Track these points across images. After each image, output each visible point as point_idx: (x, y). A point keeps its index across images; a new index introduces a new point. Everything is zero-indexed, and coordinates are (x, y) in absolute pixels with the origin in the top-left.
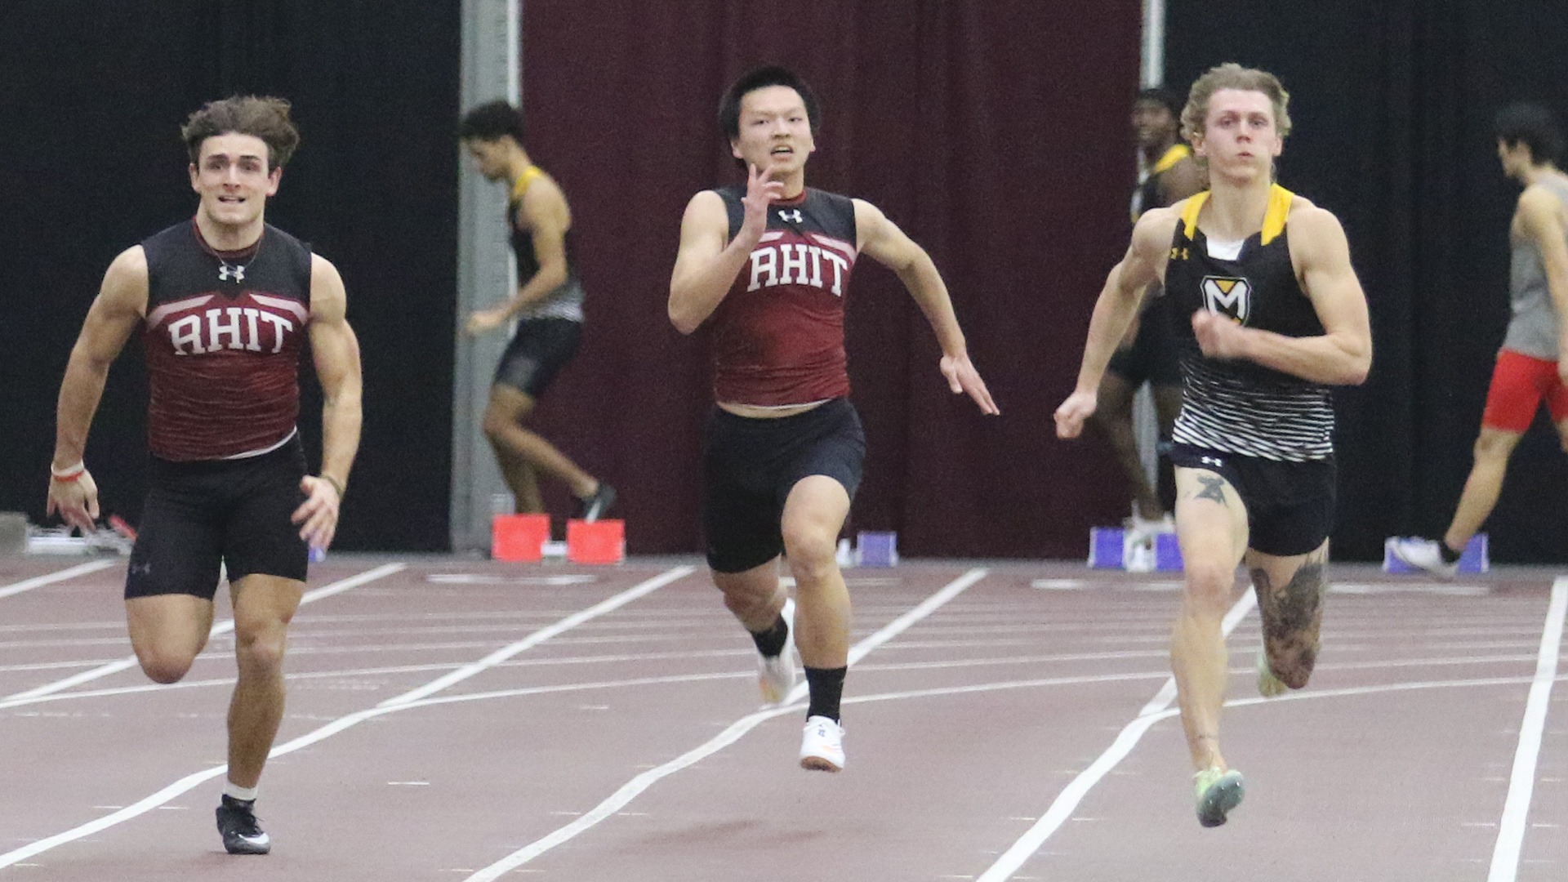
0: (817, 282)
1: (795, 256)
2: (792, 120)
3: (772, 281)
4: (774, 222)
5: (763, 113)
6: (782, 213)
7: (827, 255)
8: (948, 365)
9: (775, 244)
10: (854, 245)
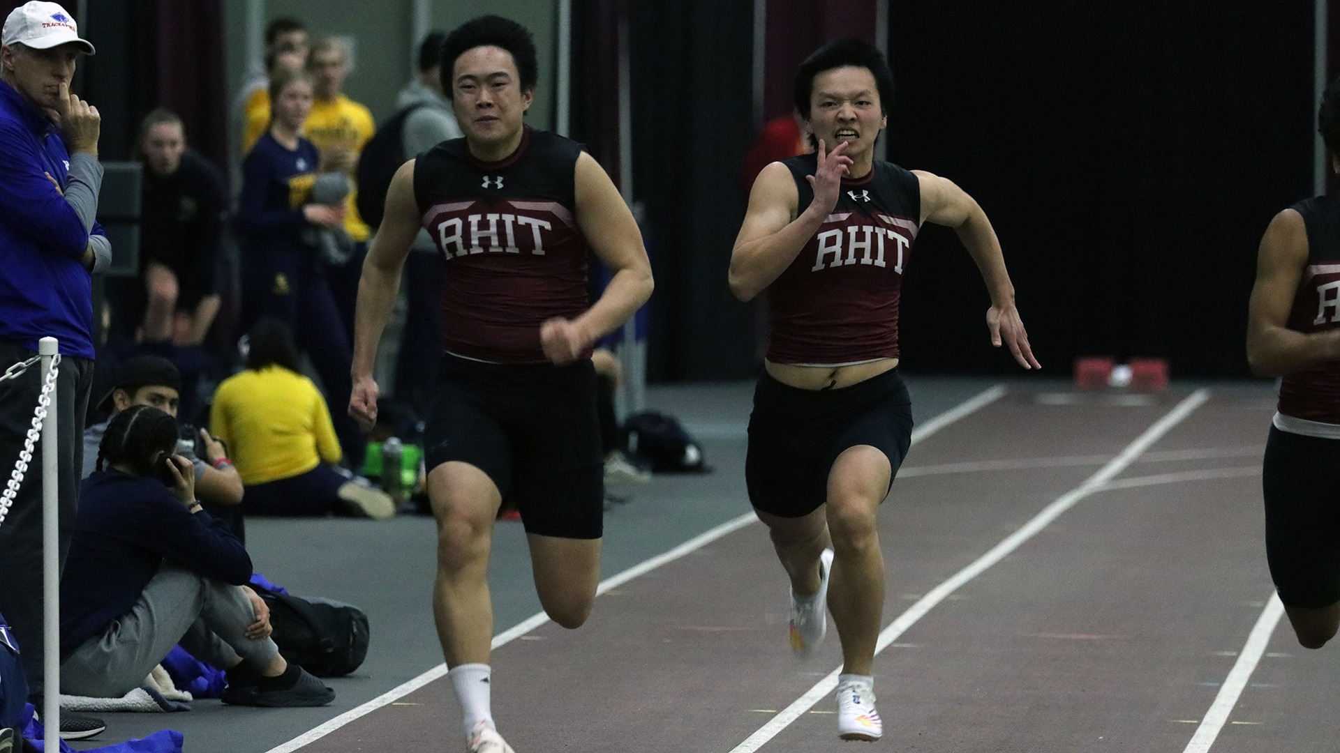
0: (880, 262)
1: (860, 236)
2: (861, 103)
3: (837, 262)
4: (843, 204)
5: (829, 96)
6: (851, 193)
7: (892, 235)
8: (994, 317)
9: (842, 226)
10: (916, 222)
